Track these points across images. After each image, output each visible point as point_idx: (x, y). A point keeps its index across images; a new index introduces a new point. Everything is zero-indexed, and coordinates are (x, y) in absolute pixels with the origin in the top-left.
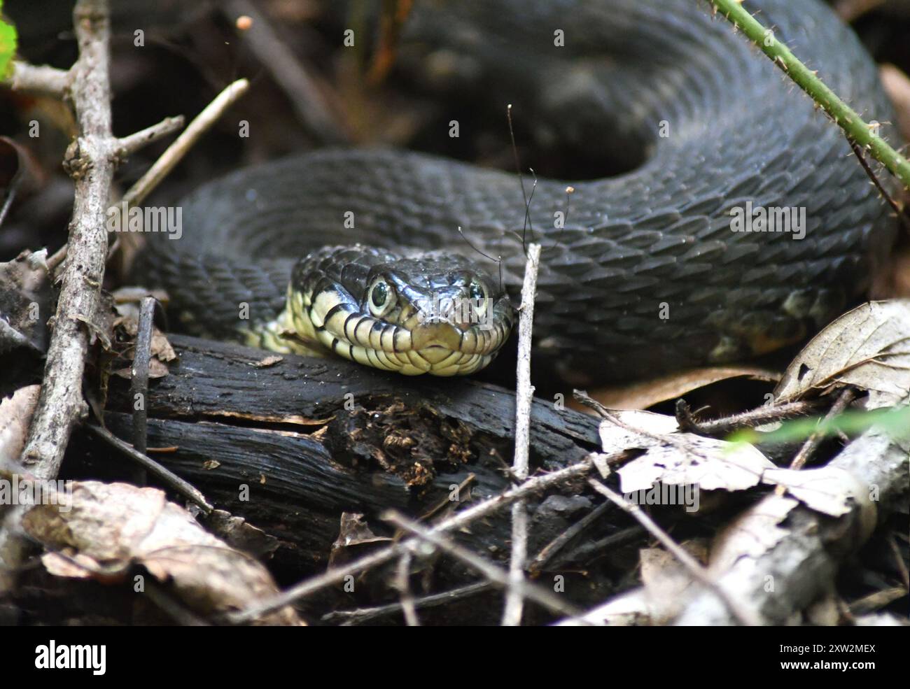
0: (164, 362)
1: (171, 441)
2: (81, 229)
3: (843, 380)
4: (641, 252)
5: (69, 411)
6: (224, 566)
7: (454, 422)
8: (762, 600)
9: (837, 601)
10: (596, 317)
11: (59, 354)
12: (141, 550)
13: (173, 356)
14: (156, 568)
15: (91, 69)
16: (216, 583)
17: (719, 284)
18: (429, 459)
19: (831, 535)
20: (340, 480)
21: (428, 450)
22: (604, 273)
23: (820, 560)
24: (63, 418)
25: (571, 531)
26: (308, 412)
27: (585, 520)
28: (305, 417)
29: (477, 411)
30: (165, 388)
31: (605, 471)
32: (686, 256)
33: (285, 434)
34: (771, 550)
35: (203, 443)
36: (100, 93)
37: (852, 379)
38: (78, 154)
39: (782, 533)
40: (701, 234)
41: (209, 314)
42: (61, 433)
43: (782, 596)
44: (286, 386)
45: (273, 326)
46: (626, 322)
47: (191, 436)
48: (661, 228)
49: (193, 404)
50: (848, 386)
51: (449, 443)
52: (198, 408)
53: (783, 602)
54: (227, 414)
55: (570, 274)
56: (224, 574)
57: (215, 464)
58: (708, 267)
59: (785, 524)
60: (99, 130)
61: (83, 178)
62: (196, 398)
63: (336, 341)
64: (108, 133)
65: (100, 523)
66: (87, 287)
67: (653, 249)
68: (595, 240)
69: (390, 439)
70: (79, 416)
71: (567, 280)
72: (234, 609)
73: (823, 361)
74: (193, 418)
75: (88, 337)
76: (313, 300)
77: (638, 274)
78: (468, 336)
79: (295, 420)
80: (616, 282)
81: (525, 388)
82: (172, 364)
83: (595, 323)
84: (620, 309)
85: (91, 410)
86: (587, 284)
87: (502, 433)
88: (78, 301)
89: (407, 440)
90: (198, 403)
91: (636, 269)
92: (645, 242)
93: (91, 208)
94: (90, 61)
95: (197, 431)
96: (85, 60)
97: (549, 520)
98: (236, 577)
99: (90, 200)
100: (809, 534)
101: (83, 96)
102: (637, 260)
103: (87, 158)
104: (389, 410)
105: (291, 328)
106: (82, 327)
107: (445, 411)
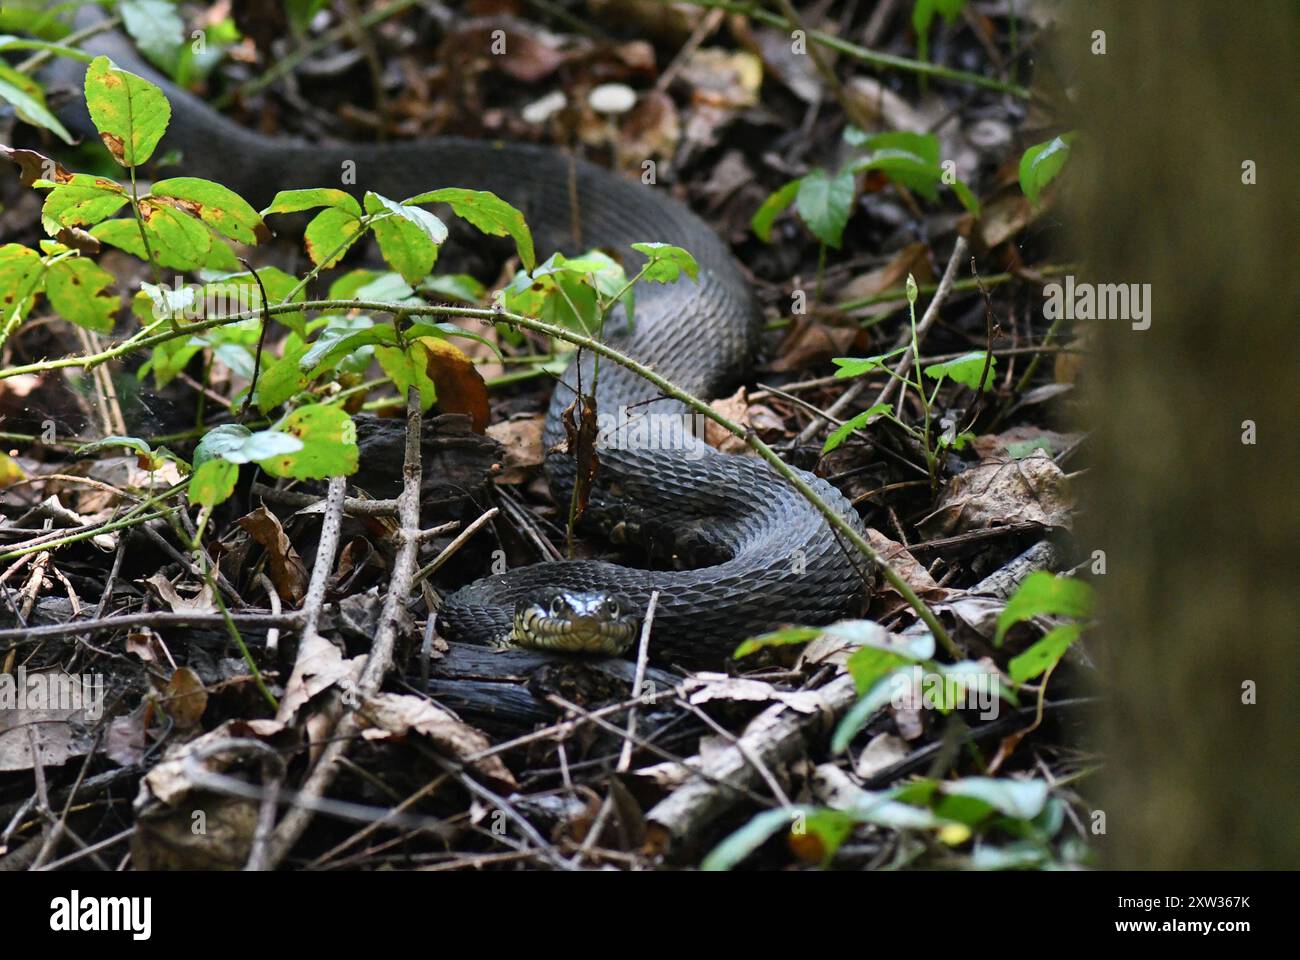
0: (442, 652)
1: (442, 690)
2: (397, 574)
3: (826, 661)
4: (717, 598)
5: (384, 666)
6: (461, 733)
7: (600, 674)
8: (762, 751)
9: (807, 761)
10: (691, 636)
11: (380, 637)
12: (414, 721)
13: (447, 648)
14: (422, 730)
15: (409, 495)
16: (456, 740)
17: (762, 619)
18: (585, 693)
19: (804, 723)
20: (536, 707)
21: (585, 688)
22: (696, 610)
23: (798, 737)
24: (380, 668)
25: (663, 729)
26: (520, 673)
27: (672, 723)
28: (519, 676)
29: (614, 669)
30: (442, 664)
31: (683, 695)
32: (743, 601)
33: (506, 685)
34: (770, 728)
35: (461, 691)
36: (414, 507)
37: (830, 660)
38: (398, 536)
39: (777, 721)
40: (752, 589)
41: (470, 633)
42: (379, 676)
43: (775, 750)
44: (509, 661)
45: (505, 638)
46: (709, 640)
47: (454, 688)
48: (730, 585)
49: (456, 671)
50: (828, 664)
51: (597, 685)
52: (459, 673)
53: (774, 755)
54: (474, 676)
55: (678, 611)
56: (462, 738)
57: (466, 702)
58: (756, 607)
59: (780, 716)
60: (412, 526)
61: (400, 549)
62: (458, 667)
63: (535, 637)
64: (416, 527)
65: (394, 712)
66: (398, 603)
67: (725, 596)
68: (692, 592)
69: (564, 683)
70: (389, 669)
71: (675, 614)
72: (466, 755)
73: (815, 653)
74: (457, 678)
75: (397, 630)
76: (523, 615)
77: (716, 610)
78: (604, 625)
79: (512, 677)
80: (703, 615)
81: (643, 658)
82: (446, 653)
83: (690, 640)
84: (706, 631)
85: (397, 670)
86: (687, 616)
87: (627, 680)
88: (393, 610)
89: (573, 683)
90: (459, 670)
91: (715, 607)
92: (720, 593)
93: (404, 564)
94: (409, 491)
95: (457, 685)
96: (407, 490)
97: (650, 724)
98: (468, 740)
99: (404, 560)
100: (793, 722)
101: (404, 509)
102: (715, 602)
103: (403, 538)
104: (565, 669)
105: (515, 637)
106: (394, 623)
107: (595, 667)
